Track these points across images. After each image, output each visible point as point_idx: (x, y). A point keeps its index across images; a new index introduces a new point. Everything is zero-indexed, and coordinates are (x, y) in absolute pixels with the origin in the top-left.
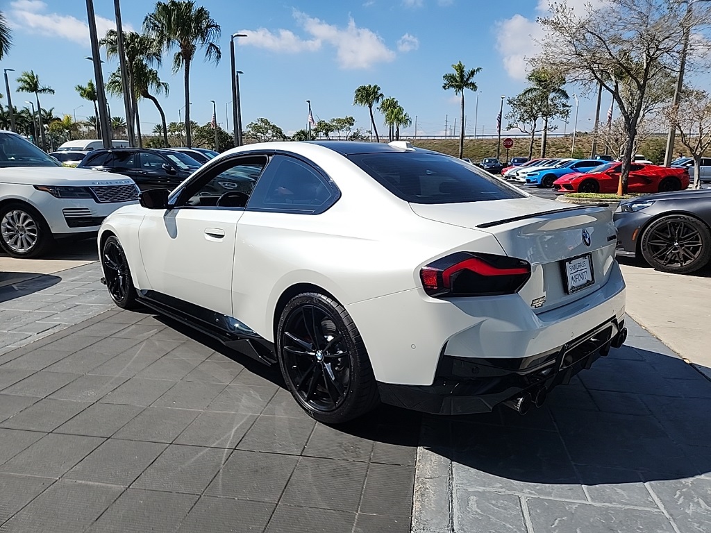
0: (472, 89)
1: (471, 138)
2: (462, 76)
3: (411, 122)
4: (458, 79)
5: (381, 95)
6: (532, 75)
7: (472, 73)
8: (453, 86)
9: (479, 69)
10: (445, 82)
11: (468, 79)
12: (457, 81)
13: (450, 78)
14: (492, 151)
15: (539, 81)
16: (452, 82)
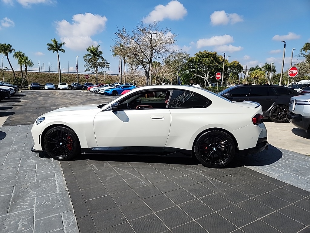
0: (62, 52)
1: (57, 73)
2: (57, 45)
3: (33, 64)
4: (55, 47)
5: (13, 49)
6: (88, 49)
7: (61, 44)
8: (52, 49)
9: (64, 43)
10: (49, 47)
11: (60, 47)
12: (54, 47)
13: (51, 46)
14: (68, 79)
15: (92, 52)
16: (52, 47)
